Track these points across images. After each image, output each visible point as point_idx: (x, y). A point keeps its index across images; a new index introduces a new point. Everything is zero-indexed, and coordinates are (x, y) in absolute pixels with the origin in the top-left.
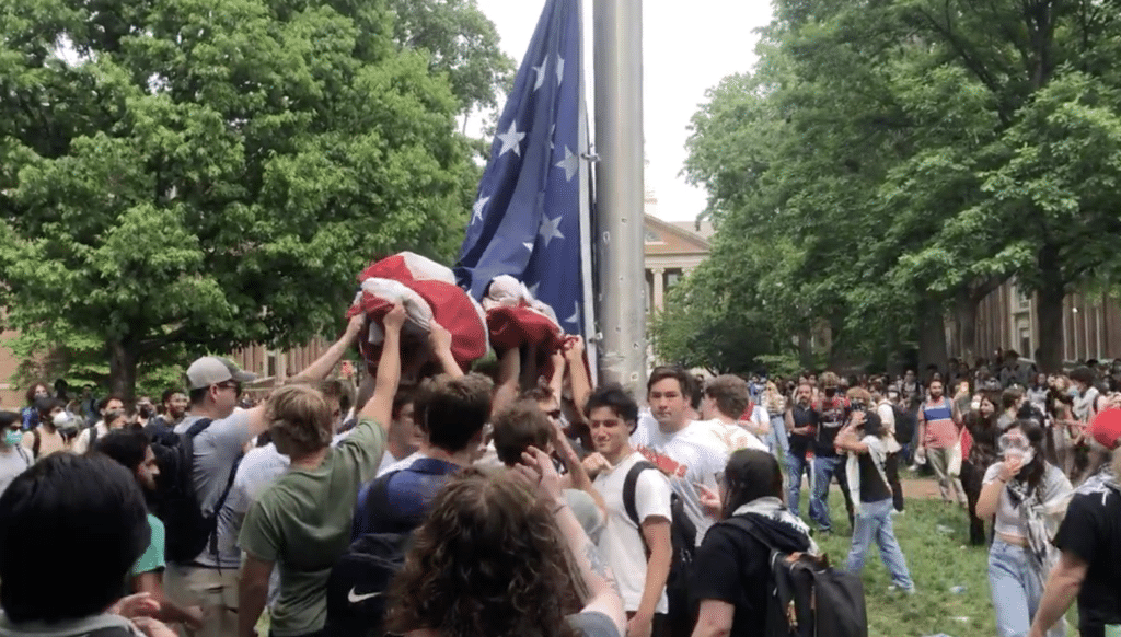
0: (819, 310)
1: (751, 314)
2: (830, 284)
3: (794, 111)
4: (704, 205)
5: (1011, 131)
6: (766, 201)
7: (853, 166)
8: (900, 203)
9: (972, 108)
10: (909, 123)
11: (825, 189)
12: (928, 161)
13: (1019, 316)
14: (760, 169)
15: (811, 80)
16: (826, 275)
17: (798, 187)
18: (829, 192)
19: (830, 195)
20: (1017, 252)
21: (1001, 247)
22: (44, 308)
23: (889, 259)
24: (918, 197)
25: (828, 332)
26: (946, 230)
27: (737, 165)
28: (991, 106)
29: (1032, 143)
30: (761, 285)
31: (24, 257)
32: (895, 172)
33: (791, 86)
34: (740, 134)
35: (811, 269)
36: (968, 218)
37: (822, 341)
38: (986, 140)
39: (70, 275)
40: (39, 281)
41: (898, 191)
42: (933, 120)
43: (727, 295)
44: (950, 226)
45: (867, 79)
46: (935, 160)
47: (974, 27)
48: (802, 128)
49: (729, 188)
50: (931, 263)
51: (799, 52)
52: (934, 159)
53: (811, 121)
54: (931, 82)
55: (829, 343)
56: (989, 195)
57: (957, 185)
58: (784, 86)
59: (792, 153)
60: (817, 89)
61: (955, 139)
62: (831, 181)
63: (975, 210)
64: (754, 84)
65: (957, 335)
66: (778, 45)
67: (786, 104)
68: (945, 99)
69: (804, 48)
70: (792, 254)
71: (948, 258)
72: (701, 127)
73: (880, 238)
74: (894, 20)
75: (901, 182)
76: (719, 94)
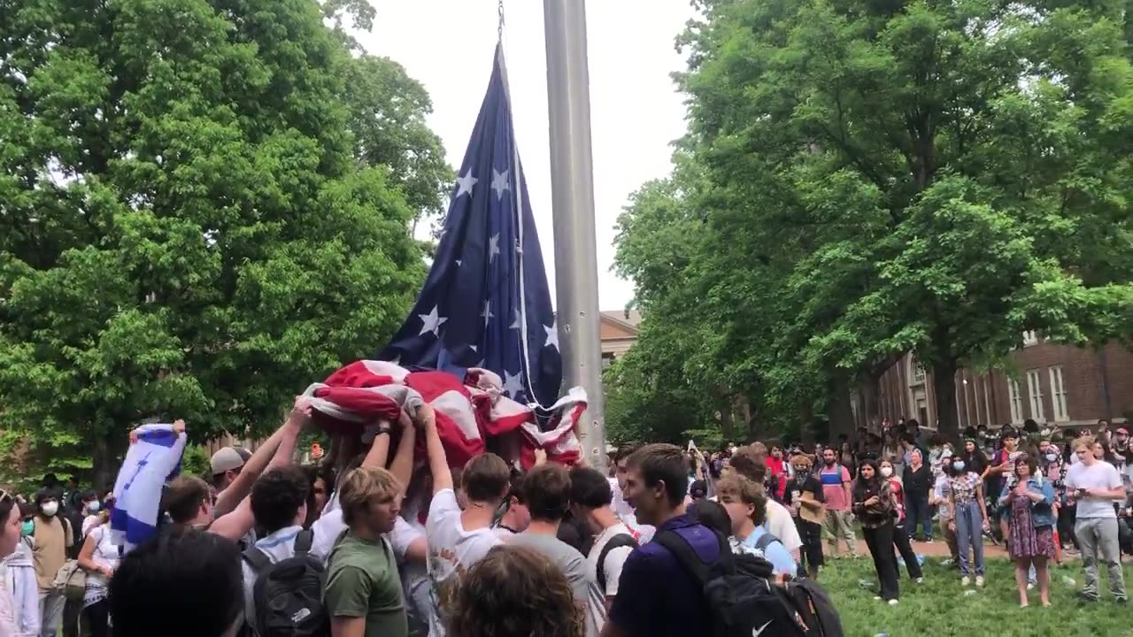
0: (738, 388)
1: (678, 392)
2: (749, 364)
3: (710, 212)
4: (632, 296)
5: (902, 226)
6: (688, 291)
7: (765, 260)
8: (808, 291)
9: (865, 206)
10: (812, 220)
11: (741, 279)
12: (829, 254)
13: (915, 388)
14: (682, 263)
15: (724, 185)
16: (746, 357)
17: (718, 279)
18: (744, 284)
19: (745, 285)
20: (913, 332)
21: (900, 327)
22: (33, 407)
23: (801, 340)
24: (824, 286)
25: (746, 408)
26: (849, 315)
27: (661, 260)
28: (883, 205)
29: (921, 236)
30: (686, 366)
31: (17, 360)
32: (802, 264)
33: (706, 191)
34: (662, 233)
35: (732, 351)
36: (868, 303)
37: (742, 416)
38: (880, 234)
39: (60, 376)
40: (30, 382)
41: (804, 281)
42: (834, 217)
43: (655, 376)
44: (852, 310)
45: (772, 183)
46: (836, 252)
47: (865, 136)
48: (717, 226)
49: (654, 280)
50: (838, 343)
51: (715, 161)
52: (833, 252)
53: (725, 220)
54: (830, 185)
55: (748, 417)
56: (887, 280)
57: (857, 274)
58: (700, 190)
59: (710, 249)
60: (729, 192)
61: (853, 234)
62: (745, 272)
63: (876, 295)
64: (671, 188)
65: (862, 407)
66: (691, 155)
67: (704, 206)
68: (842, 199)
69: (718, 157)
70: (713, 338)
71: (853, 338)
72: (626, 227)
73: (792, 322)
74: (795, 131)
75: (807, 273)
76: (641, 197)
